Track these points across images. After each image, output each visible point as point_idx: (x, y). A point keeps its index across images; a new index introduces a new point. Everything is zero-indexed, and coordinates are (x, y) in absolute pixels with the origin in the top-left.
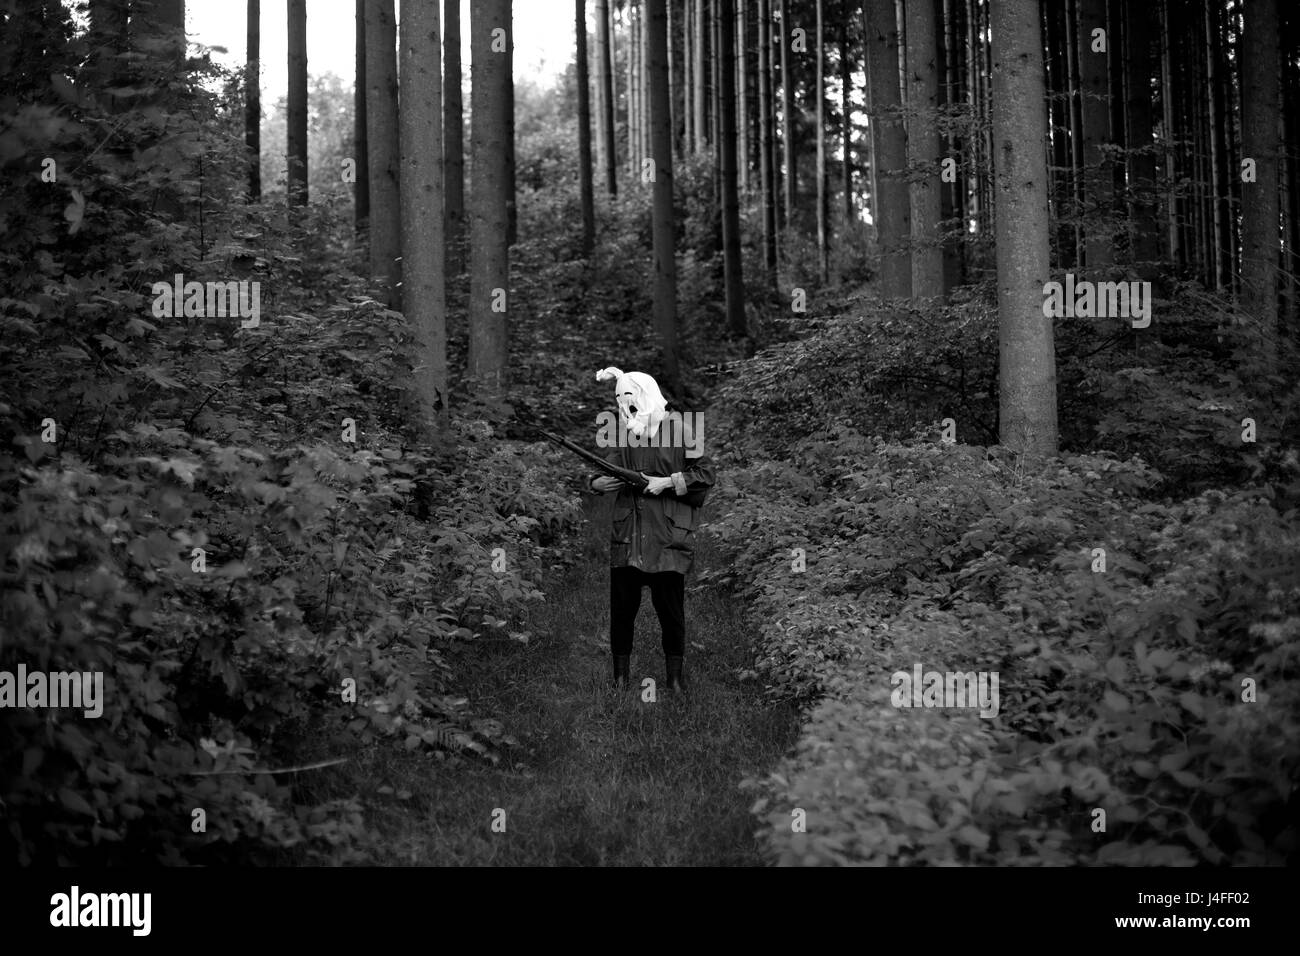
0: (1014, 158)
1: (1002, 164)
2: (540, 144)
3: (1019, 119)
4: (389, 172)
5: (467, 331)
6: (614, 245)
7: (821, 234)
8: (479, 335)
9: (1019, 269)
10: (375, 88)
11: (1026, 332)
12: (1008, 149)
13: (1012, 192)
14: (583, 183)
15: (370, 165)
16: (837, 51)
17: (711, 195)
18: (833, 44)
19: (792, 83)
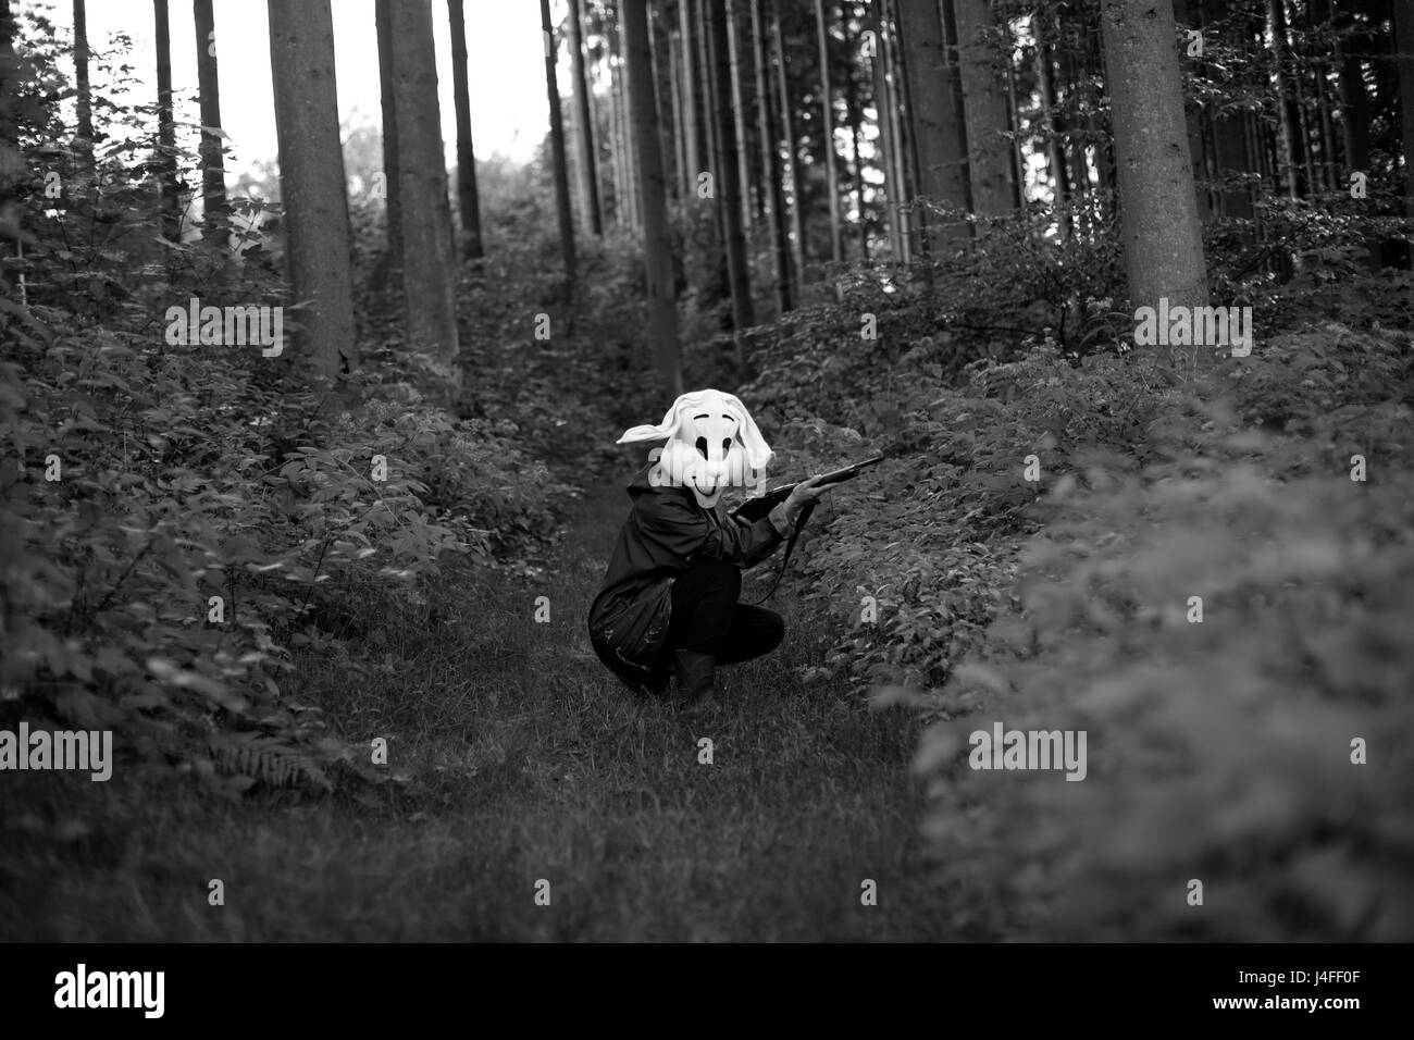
6: (603, 289)
11: (1161, 217)
13: (1129, 26)
14: (561, 218)
16: (843, 100)
17: (711, 238)
18: (839, 93)
19: (796, 139)
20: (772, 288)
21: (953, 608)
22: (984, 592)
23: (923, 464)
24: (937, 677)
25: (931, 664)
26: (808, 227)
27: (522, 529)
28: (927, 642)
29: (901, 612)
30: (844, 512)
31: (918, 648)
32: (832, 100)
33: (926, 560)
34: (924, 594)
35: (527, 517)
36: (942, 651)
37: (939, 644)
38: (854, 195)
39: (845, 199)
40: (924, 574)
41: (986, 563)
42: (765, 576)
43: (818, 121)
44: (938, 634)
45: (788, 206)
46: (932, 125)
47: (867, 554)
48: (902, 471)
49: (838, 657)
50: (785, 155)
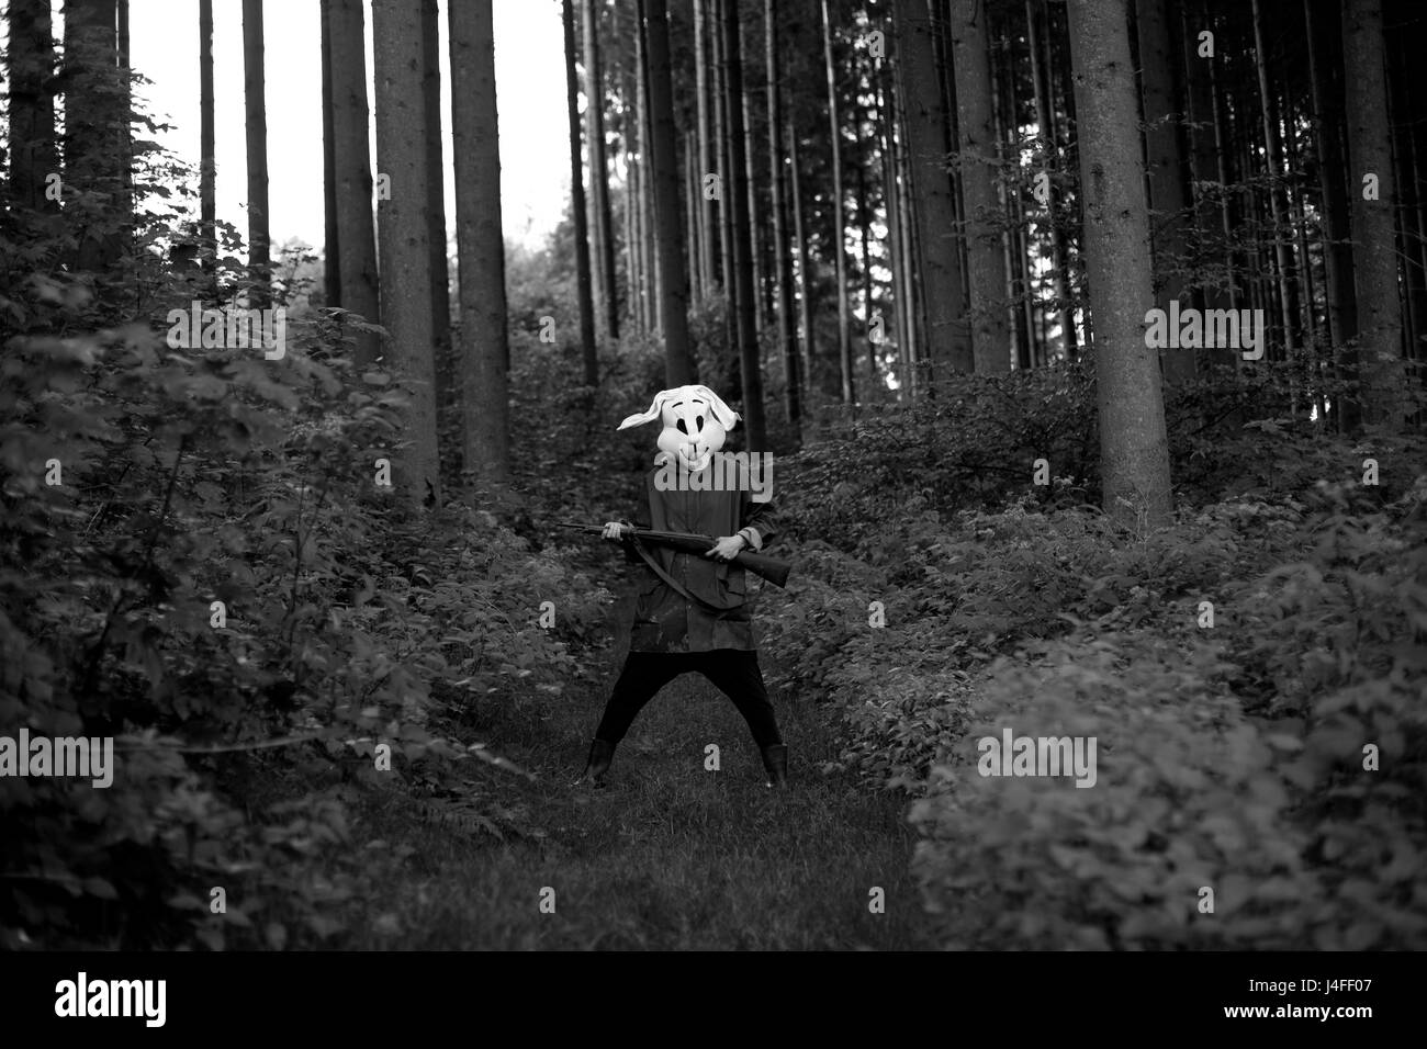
0: (1105, 184)
1: (1092, 192)
2: (532, 294)
3: (1109, 138)
4: (364, 275)
5: (460, 449)
6: (621, 392)
7: (846, 387)
8: (474, 445)
9: (1118, 313)
10: (346, 180)
11: (1130, 388)
12: (1098, 173)
13: (1106, 223)
14: (583, 323)
15: (341, 268)
16: (853, 200)
17: (724, 342)
18: (850, 192)
19: (806, 235)
20: (781, 391)
21: (940, 721)
22: (963, 711)
23: (921, 595)
24: (924, 772)
25: (921, 763)
26: (816, 323)
27: (577, 635)
28: (919, 746)
29: (901, 723)
30: (855, 635)
31: (913, 750)
32: (843, 198)
33: (919, 683)
34: (918, 710)
35: (581, 625)
36: (931, 754)
37: (928, 748)
38: (862, 293)
39: (854, 296)
40: (919, 695)
41: (967, 687)
42: (787, 685)
43: (828, 218)
44: (928, 741)
45: (797, 301)
46: (940, 267)
47: (875, 674)
48: (903, 600)
49: (850, 756)
50: (795, 251)
